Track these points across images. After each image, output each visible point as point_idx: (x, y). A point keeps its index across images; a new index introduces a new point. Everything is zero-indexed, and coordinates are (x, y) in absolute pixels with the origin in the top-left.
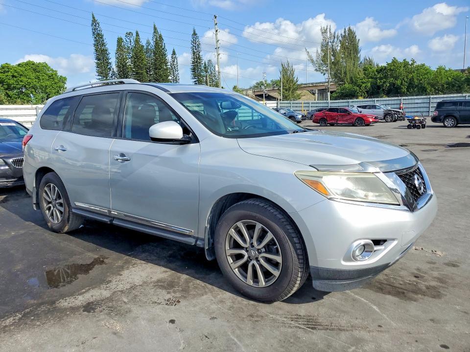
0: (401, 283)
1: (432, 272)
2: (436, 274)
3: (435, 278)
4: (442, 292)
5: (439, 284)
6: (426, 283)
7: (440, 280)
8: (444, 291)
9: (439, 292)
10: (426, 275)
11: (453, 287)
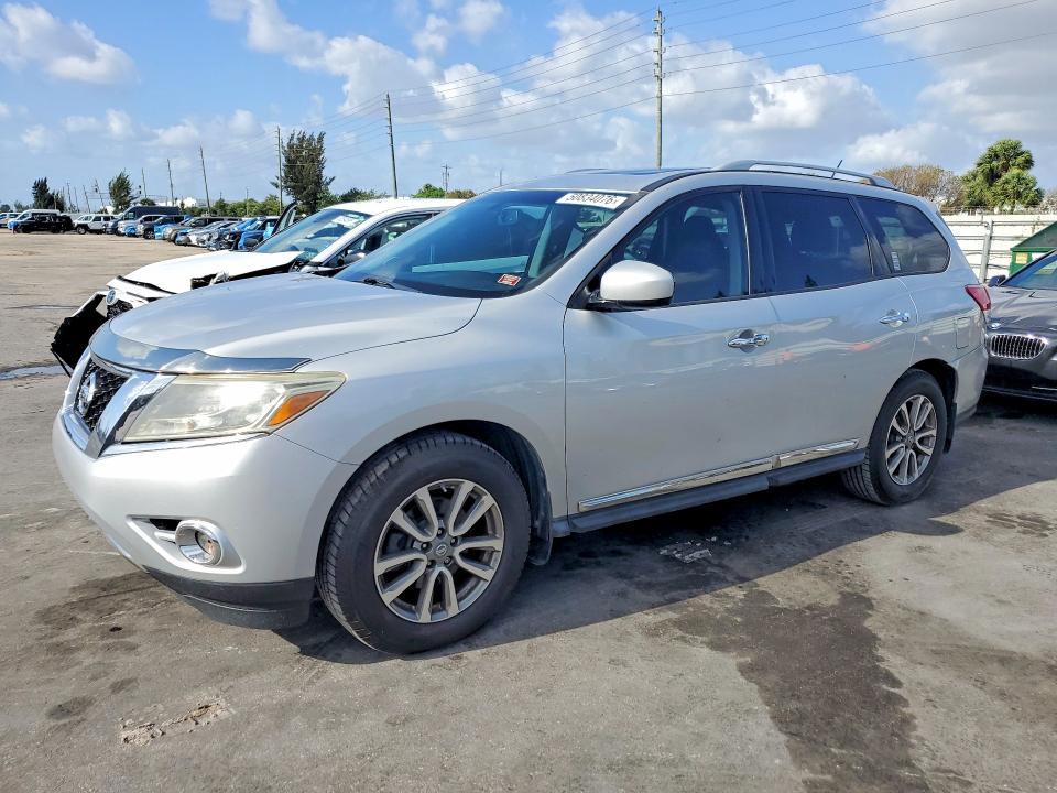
0: (127, 604)
1: (97, 659)
2: (86, 659)
3: (78, 649)
4: (42, 626)
5: (60, 639)
6: (85, 626)
7: (66, 650)
8: (40, 630)
9: (47, 623)
10: (101, 643)
11: (28, 649)
